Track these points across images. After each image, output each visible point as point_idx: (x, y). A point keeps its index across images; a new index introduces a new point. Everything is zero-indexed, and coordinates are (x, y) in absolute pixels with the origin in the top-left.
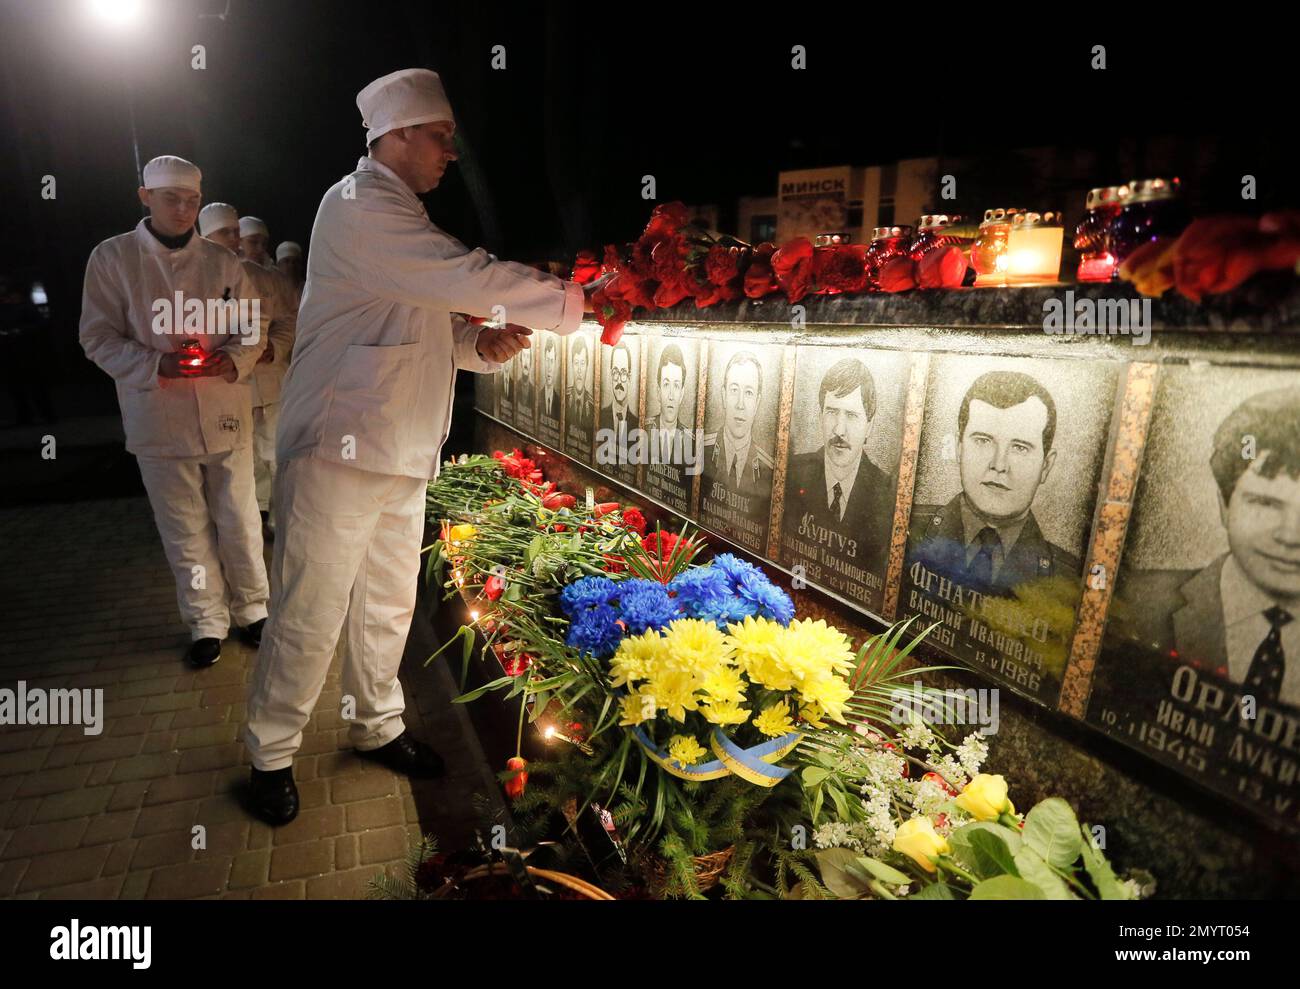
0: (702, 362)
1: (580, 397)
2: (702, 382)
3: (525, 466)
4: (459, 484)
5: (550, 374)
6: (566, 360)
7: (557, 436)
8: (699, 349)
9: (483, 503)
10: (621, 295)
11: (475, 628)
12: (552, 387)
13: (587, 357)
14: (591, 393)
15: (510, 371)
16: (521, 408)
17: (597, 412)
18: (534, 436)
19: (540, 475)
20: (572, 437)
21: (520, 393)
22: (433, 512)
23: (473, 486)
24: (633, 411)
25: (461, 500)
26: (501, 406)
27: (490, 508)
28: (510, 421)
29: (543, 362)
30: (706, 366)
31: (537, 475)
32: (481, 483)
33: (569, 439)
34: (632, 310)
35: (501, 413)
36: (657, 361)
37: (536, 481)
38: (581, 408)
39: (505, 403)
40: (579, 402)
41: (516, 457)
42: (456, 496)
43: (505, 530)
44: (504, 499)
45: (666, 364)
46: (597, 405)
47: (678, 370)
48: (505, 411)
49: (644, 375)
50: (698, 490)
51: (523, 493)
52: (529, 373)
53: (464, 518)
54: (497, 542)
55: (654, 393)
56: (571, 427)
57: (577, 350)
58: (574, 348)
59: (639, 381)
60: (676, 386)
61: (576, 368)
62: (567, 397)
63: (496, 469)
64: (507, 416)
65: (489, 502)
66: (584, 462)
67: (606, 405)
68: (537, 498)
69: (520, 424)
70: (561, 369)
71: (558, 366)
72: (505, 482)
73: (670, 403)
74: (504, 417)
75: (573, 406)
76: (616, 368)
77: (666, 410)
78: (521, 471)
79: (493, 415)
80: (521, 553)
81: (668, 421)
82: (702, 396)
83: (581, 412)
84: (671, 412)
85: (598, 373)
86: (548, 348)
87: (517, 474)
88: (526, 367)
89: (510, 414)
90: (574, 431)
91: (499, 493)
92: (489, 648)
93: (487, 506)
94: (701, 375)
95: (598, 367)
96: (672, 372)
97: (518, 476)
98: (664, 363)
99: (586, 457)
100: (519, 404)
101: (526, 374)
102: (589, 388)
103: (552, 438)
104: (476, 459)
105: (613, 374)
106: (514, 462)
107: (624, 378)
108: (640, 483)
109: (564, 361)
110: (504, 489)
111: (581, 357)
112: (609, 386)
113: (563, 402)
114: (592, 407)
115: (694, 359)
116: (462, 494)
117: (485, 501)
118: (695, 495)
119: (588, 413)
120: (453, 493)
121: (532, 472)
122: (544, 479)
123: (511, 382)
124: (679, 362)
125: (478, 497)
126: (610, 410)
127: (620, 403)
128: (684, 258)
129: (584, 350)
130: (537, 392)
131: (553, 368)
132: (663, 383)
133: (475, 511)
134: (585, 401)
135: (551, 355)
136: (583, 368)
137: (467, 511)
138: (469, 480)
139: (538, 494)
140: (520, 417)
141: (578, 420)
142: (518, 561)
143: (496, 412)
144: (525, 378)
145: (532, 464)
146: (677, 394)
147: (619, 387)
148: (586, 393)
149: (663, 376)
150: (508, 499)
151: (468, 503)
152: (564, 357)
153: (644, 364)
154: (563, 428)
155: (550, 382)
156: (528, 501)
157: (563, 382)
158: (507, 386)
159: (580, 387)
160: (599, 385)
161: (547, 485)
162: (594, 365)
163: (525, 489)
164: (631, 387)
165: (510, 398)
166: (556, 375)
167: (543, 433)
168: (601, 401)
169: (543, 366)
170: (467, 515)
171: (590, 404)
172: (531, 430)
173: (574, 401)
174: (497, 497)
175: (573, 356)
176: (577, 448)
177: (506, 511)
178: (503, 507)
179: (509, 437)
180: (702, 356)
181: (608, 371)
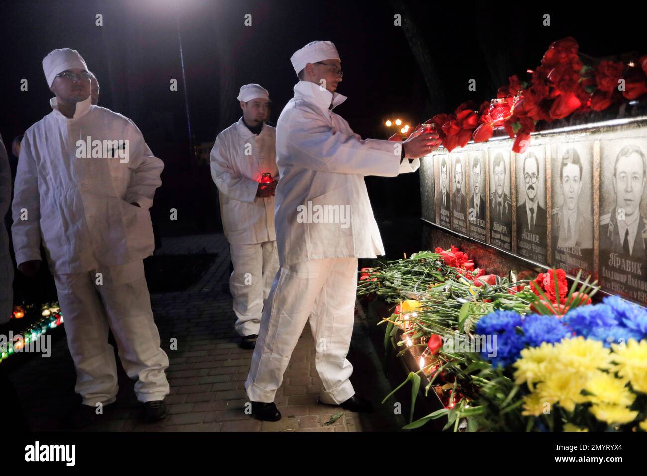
0: (595, 159)
1: (501, 200)
2: (596, 174)
3: (460, 258)
4: (409, 272)
5: (477, 185)
6: (489, 172)
7: (483, 232)
8: (592, 149)
9: (427, 286)
10: (525, 113)
11: (420, 375)
12: (479, 195)
13: (505, 168)
14: (508, 195)
15: (447, 186)
16: (456, 214)
17: (514, 209)
18: (466, 234)
19: (473, 264)
20: (496, 231)
21: (455, 202)
22: (389, 294)
23: (420, 274)
24: (542, 205)
25: (411, 284)
26: (441, 214)
27: (432, 289)
28: (449, 224)
29: (472, 177)
30: (598, 161)
31: (469, 264)
32: (426, 271)
33: (493, 234)
34: (535, 124)
35: (441, 220)
36: (560, 164)
37: (469, 269)
38: (501, 208)
39: (444, 212)
40: (500, 203)
41: (453, 252)
42: (407, 281)
43: (444, 303)
44: (443, 282)
45: (566, 165)
46: (514, 204)
47: (576, 168)
48: (444, 218)
49: (549, 176)
50: (597, 261)
51: (458, 278)
52: (462, 186)
53: (413, 297)
54: (438, 312)
55: (558, 189)
56: (495, 224)
57: (497, 164)
58: (494, 162)
59: (546, 181)
60: (575, 180)
61: (497, 177)
62: (491, 201)
63: (437, 260)
64: (446, 222)
65: (432, 285)
66: (506, 250)
67: (520, 203)
68: (470, 281)
69: (456, 226)
70: (485, 180)
71: (483, 177)
72: (446, 269)
73: (570, 195)
74: (443, 223)
75: (495, 207)
76: (527, 174)
77: (568, 200)
78: (457, 261)
79: (435, 223)
80: (456, 319)
81: (569, 209)
82: (596, 185)
83: (501, 211)
84: (572, 202)
85: (513, 179)
86: (475, 165)
87: (453, 264)
88: (459, 182)
89: (448, 220)
90: (497, 226)
91: (440, 278)
92: (431, 388)
93: (430, 288)
94: (595, 169)
95: (513, 175)
96: (571, 170)
97: (455, 266)
98: (564, 165)
99: (507, 245)
100: (455, 211)
101: (459, 187)
102: (507, 192)
103: (480, 234)
104: (423, 254)
105: (525, 178)
106: (452, 255)
107: (534, 180)
108: (550, 261)
109: (487, 173)
110: (444, 275)
111: (499, 169)
112: (523, 188)
113: (488, 205)
114: (510, 206)
115: (588, 157)
116: (411, 279)
117: (429, 284)
118: (596, 266)
119: (507, 211)
120: (405, 279)
121: (466, 262)
122: (475, 267)
123: (448, 195)
124: (576, 161)
125: (423, 282)
126: (524, 206)
127: (532, 200)
128: (577, 72)
129: (502, 164)
130: (468, 200)
131: (480, 180)
132: (565, 179)
133: (421, 292)
134: (504, 202)
135: (477, 170)
136: (502, 177)
137: (415, 292)
138: (416, 269)
139: (471, 278)
140: (456, 221)
141: (499, 217)
142: (454, 324)
143: (438, 220)
144: (458, 190)
145: (465, 256)
146: (577, 187)
147: (531, 187)
148: (505, 195)
149: (565, 174)
150: (447, 282)
151: (416, 286)
152: (487, 170)
153: (549, 167)
154: (488, 225)
155: (477, 191)
156: (463, 283)
157: (487, 189)
158: (445, 199)
159: (500, 192)
160: (515, 188)
161: (477, 271)
162: (510, 173)
163: (460, 275)
164: (539, 186)
165: (448, 208)
166: (482, 185)
167: (473, 231)
168: (517, 201)
169: (472, 180)
170: (415, 295)
171: (508, 204)
172: (464, 230)
173: (496, 202)
174: (439, 281)
175: (494, 170)
176: (500, 240)
177: (445, 290)
178: (441, 288)
179: (449, 237)
180: (595, 154)
181: (521, 176)
